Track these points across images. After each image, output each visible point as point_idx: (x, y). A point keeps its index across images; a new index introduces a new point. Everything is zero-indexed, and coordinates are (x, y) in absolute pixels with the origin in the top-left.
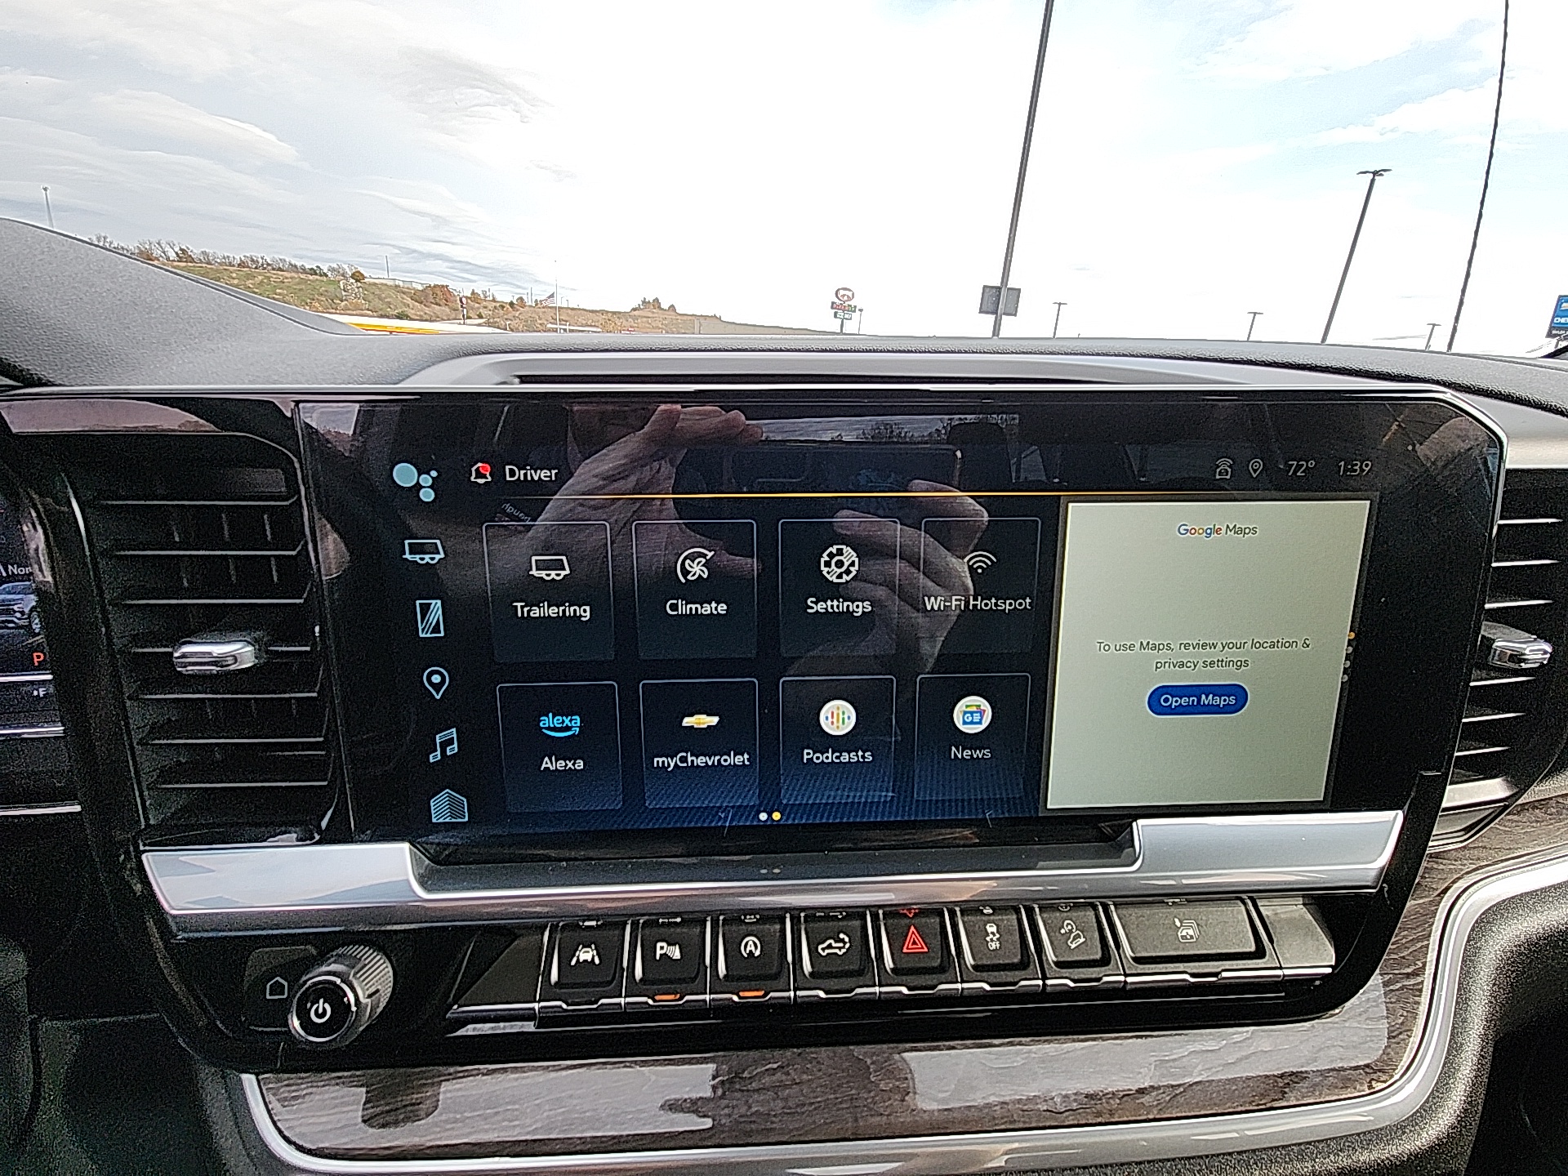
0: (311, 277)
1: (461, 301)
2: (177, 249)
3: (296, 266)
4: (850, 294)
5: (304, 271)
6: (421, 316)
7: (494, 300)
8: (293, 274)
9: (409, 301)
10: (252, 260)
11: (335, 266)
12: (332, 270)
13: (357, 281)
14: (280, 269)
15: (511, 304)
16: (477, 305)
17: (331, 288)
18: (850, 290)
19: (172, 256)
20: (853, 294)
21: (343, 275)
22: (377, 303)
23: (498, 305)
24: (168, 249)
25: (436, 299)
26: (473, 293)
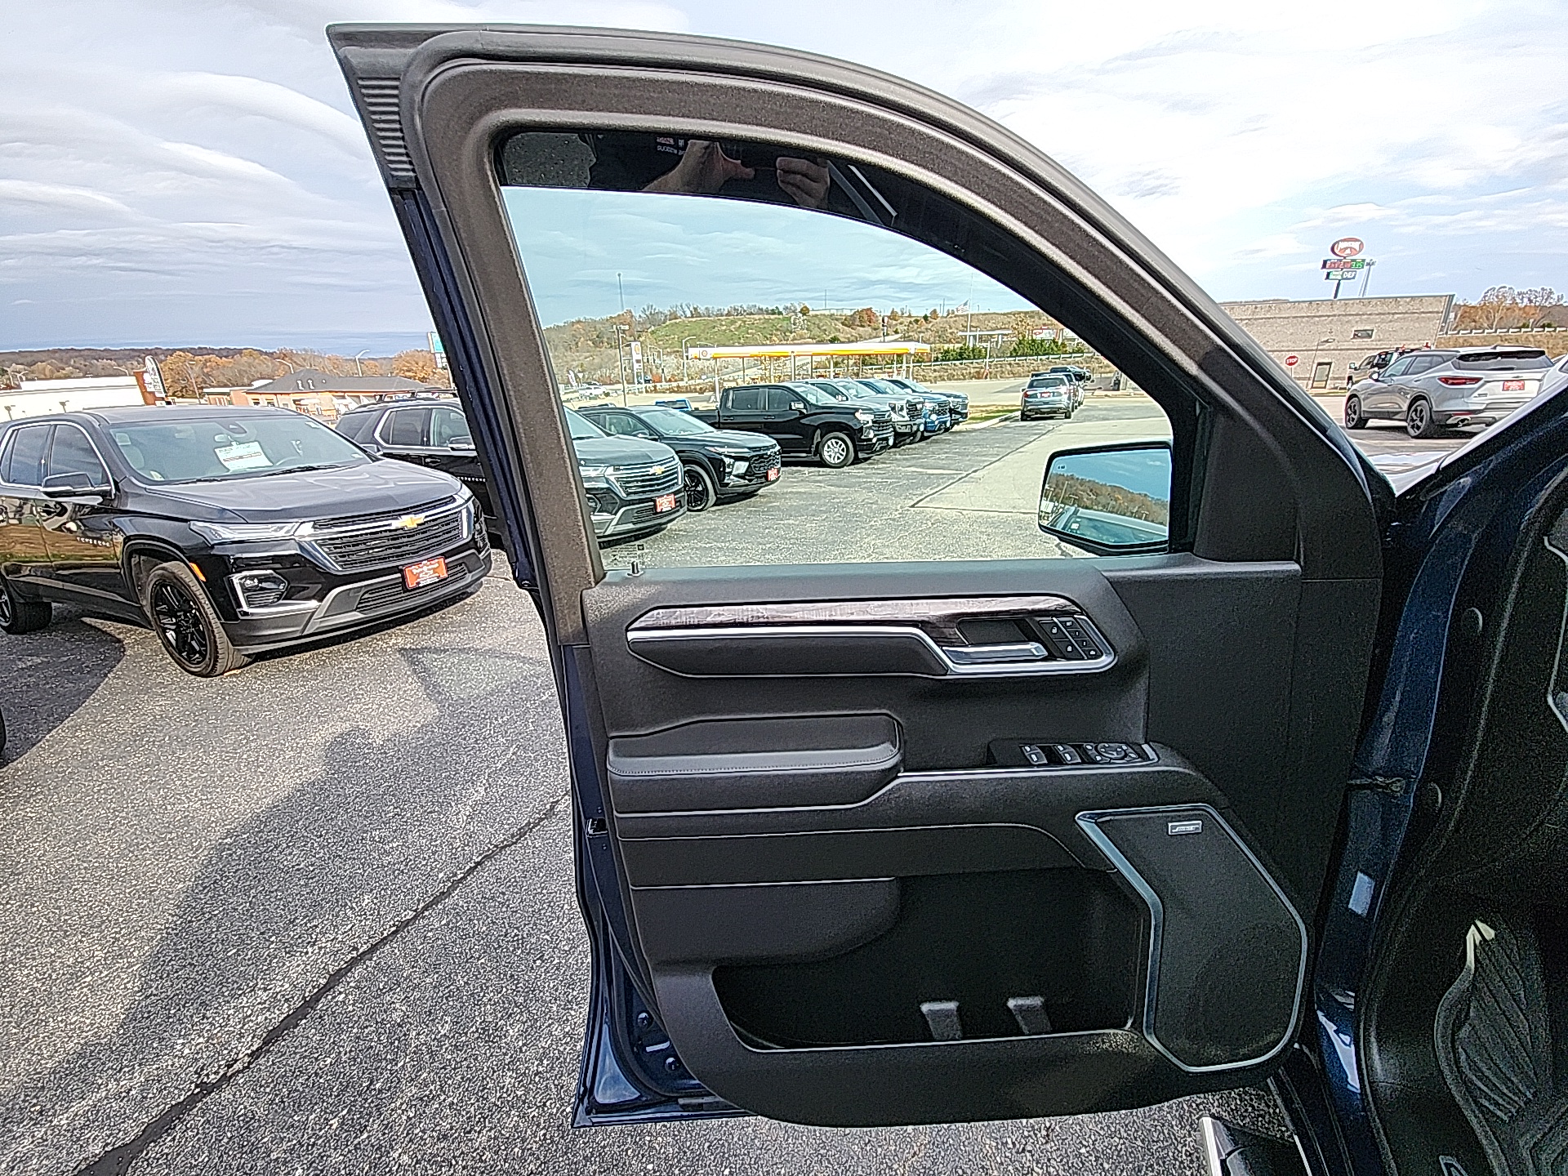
0: (772, 317)
1: (883, 321)
2: (692, 309)
3: (762, 310)
4: (1356, 245)
5: (767, 312)
6: (848, 338)
7: (910, 316)
8: (761, 316)
9: (840, 326)
10: (735, 309)
11: (789, 305)
12: (786, 308)
13: (804, 314)
14: (752, 314)
15: (926, 318)
16: (894, 322)
17: (785, 324)
18: (1357, 240)
19: (689, 315)
20: (1362, 243)
21: (794, 312)
22: (816, 331)
23: (912, 319)
24: (686, 309)
25: (863, 319)
26: (893, 312)
